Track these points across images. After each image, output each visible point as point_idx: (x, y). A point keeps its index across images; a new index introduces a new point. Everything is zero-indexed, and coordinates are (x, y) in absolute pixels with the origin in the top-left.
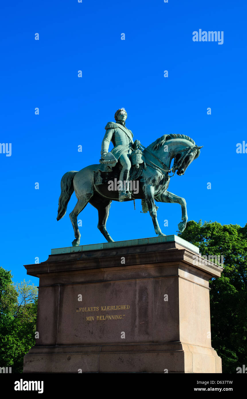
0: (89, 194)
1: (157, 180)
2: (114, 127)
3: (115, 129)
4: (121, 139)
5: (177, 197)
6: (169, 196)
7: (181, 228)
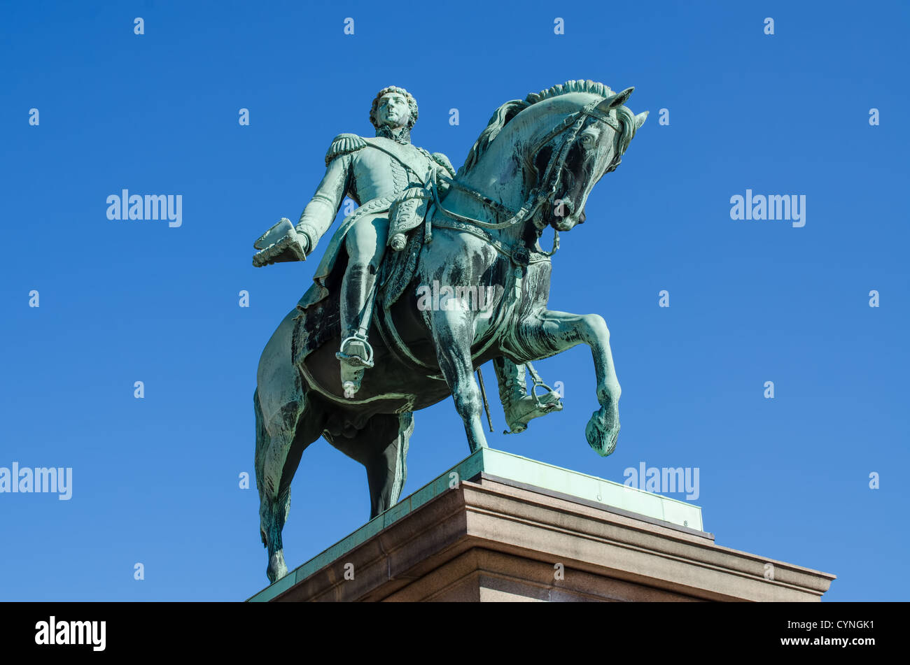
0: (288, 405)
1: (469, 268)
2: (348, 148)
3: (353, 154)
4: (374, 178)
5: (574, 319)
6: (548, 324)
7: (596, 435)
